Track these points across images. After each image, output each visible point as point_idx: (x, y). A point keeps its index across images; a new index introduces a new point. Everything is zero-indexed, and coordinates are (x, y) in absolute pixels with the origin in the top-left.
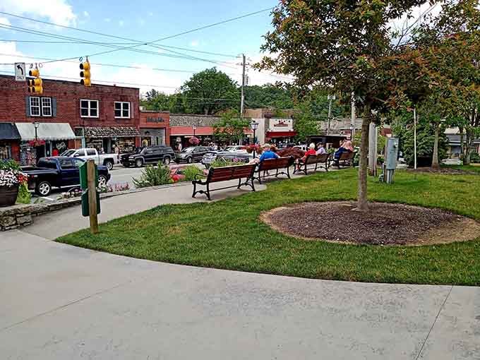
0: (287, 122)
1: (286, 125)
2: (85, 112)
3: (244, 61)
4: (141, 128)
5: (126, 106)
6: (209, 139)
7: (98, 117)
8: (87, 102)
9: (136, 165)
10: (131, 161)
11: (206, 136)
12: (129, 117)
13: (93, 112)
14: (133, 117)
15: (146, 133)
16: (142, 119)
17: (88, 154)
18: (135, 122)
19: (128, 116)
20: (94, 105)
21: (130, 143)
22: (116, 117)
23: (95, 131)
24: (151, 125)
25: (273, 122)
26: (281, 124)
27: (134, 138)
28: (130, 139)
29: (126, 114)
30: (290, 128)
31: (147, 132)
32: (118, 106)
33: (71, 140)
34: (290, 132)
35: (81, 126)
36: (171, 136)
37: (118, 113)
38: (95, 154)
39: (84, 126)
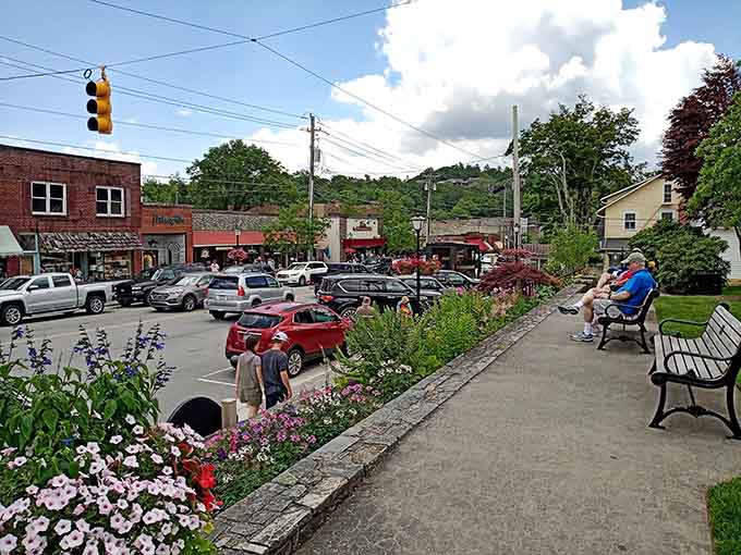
0: (371, 224)
1: (370, 229)
2: (40, 205)
3: (313, 125)
4: (143, 234)
5: (116, 194)
6: (254, 251)
7: (64, 213)
8: (45, 186)
9: (145, 301)
10: (135, 296)
11: (250, 247)
12: (122, 215)
13: (56, 205)
14: (129, 215)
15: (150, 243)
16: (146, 217)
17: (56, 285)
18: (133, 223)
19: (120, 213)
20: (56, 191)
21: (123, 262)
22: (98, 215)
23: (60, 242)
24: (160, 228)
25: (352, 223)
26: (363, 227)
27: (132, 251)
28: (122, 254)
29: (116, 208)
30: (374, 234)
31: (153, 241)
32: (102, 194)
33: (14, 257)
34: (375, 239)
35: (32, 230)
36: (195, 248)
37: (102, 208)
38: (68, 283)
39: (37, 232)
